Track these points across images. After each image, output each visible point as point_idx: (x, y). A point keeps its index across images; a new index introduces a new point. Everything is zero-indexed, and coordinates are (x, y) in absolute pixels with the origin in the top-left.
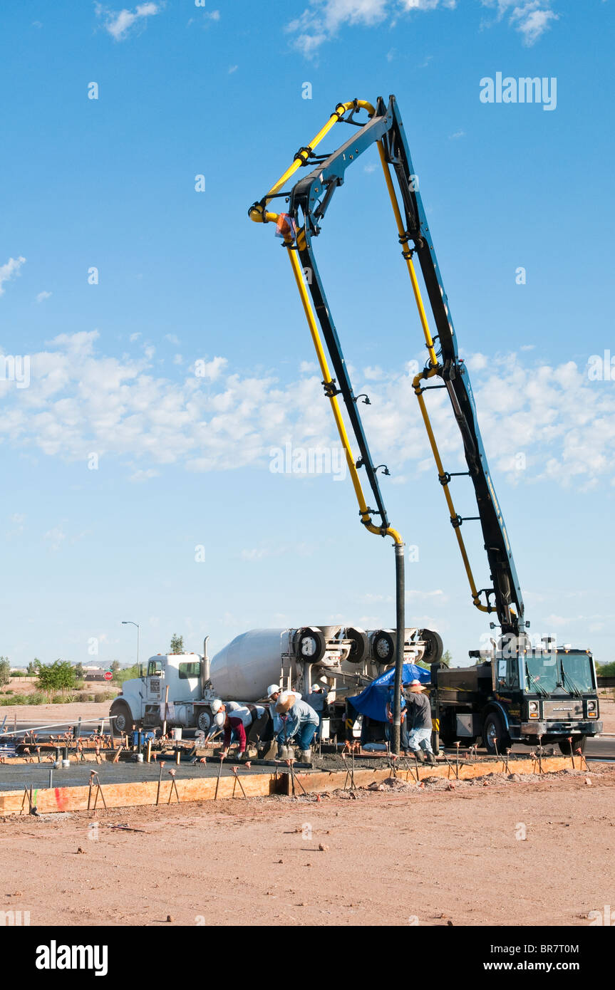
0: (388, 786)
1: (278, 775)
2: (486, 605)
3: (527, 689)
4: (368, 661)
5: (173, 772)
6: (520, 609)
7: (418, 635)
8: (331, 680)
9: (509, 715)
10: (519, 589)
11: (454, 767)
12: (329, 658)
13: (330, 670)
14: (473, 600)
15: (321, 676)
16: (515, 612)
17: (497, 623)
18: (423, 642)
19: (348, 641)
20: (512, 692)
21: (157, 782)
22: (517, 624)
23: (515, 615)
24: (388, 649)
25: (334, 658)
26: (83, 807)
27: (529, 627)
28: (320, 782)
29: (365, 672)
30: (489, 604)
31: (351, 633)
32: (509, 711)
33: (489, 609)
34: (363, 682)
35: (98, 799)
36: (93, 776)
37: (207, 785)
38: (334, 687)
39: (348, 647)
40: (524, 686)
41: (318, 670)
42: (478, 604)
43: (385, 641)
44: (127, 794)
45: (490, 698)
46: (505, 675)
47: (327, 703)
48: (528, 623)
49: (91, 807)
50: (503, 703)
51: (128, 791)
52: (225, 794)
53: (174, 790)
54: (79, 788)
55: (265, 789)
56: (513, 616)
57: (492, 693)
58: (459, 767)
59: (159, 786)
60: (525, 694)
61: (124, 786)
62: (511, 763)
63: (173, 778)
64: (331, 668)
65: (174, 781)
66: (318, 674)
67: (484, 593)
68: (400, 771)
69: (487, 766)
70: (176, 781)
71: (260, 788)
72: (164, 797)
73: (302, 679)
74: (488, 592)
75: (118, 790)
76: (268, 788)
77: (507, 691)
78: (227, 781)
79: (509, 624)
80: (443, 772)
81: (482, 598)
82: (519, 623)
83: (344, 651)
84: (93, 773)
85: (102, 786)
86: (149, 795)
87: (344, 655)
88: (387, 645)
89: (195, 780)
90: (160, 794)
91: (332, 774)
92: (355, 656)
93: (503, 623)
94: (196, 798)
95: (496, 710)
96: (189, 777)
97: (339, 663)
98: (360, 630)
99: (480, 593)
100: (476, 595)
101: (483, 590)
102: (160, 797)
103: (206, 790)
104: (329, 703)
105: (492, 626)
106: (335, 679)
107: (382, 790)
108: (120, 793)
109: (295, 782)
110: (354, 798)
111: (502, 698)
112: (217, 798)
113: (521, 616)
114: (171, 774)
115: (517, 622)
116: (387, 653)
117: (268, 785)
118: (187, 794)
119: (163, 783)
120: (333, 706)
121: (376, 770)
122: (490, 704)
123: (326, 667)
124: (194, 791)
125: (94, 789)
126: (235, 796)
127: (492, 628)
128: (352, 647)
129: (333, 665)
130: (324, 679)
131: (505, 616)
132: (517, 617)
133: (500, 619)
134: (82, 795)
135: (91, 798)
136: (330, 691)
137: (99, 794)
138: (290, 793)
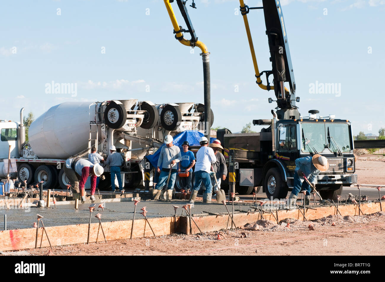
0: (261, 227)
1: (176, 218)
2: (266, 84)
3: (303, 149)
4: (156, 128)
5: (99, 216)
6: (293, 87)
7: (194, 108)
8: (128, 142)
9: (287, 170)
10: (292, 71)
11: (302, 211)
12: (128, 125)
13: (128, 134)
14: (256, 79)
15: (121, 138)
16: (289, 90)
17: (275, 98)
18: (198, 114)
19: (142, 112)
20: (290, 152)
21: (88, 225)
22: (289, 100)
23: (288, 93)
24: (173, 119)
25: (131, 125)
26: (32, 246)
27: (299, 101)
28: (210, 224)
29: (154, 136)
30: (268, 83)
31: (144, 106)
32: (287, 167)
33: (268, 88)
34: (155, 144)
35: (43, 239)
36: (39, 220)
37: (125, 227)
38: (130, 148)
39: (142, 117)
40: (301, 147)
41: (118, 134)
42: (259, 83)
43: (171, 113)
44: (65, 235)
45: (270, 157)
46: (285, 139)
47: (124, 160)
48: (298, 98)
49: (38, 246)
50: (282, 160)
51: (66, 232)
52: (138, 234)
53: (101, 231)
54: (29, 230)
55: (167, 230)
56: (287, 93)
57: (272, 153)
58: (305, 211)
59: (89, 228)
60: (301, 153)
61: (62, 228)
62: (340, 207)
63: (100, 221)
64: (129, 133)
65: (100, 223)
66: (119, 137)
67: (264, 74)
68: (265, 214)
69: (324, 210)
70: (102, 224)
71: (163, 229)
72: (93, 237)
73: (106, 141)
74: (268, 73)
75: (58, 231)
76: (169, 229)
77: (286, 151)
78: (139, 223)
79: (283, 99)
80: (294, 215)
81: (263, 78)
82: (291, 99)
83: (138, 120)
84: (39, 217)
85: (46, 228)
86: (81, 236)
87: (139, 122)
88: (173, 115)
89: (116, 223)
90: (90, 234)
91: (219, 217)
92: (146, 124)
93: (279, 99)
94: (118, 237)
95: (275, 165)
96: (111, 221)
97: (135, 129)
98: (151, 103)
99: (262, 74)
100: (258, 76)
101: (264, 72)
102: (90, 236)
103: (124, 231)
104: (126, 160)
105: (270, 101)
106: (131, 141)
107: (258, 230)
108: (59, 235)
109: (192, 223)
110: (245, 237)
111: (281, 157)
112: (132, 237)
113: (293, 93)
114: (98, 218)
115: (290, 97)
116: (172, 122)
117: (169, 226)
118: (110, 234)
119: (92, 225)
120: (129, 162)
121: (248, 213)
122: (270, 161)
123: (126, 132)
124: (115, 232)
125: (40, 230)
126: (145, 236)
127: (269, 102)
128: (145, 116)
129: (130, 130)
130: (122, 141)
131: (280, 93)
132: (290, 94)
133: (277, 95)
134: (30, 236)
135: (38, 239)
136: (128, 150)
137: (44, 235)
138: (188, 233)
